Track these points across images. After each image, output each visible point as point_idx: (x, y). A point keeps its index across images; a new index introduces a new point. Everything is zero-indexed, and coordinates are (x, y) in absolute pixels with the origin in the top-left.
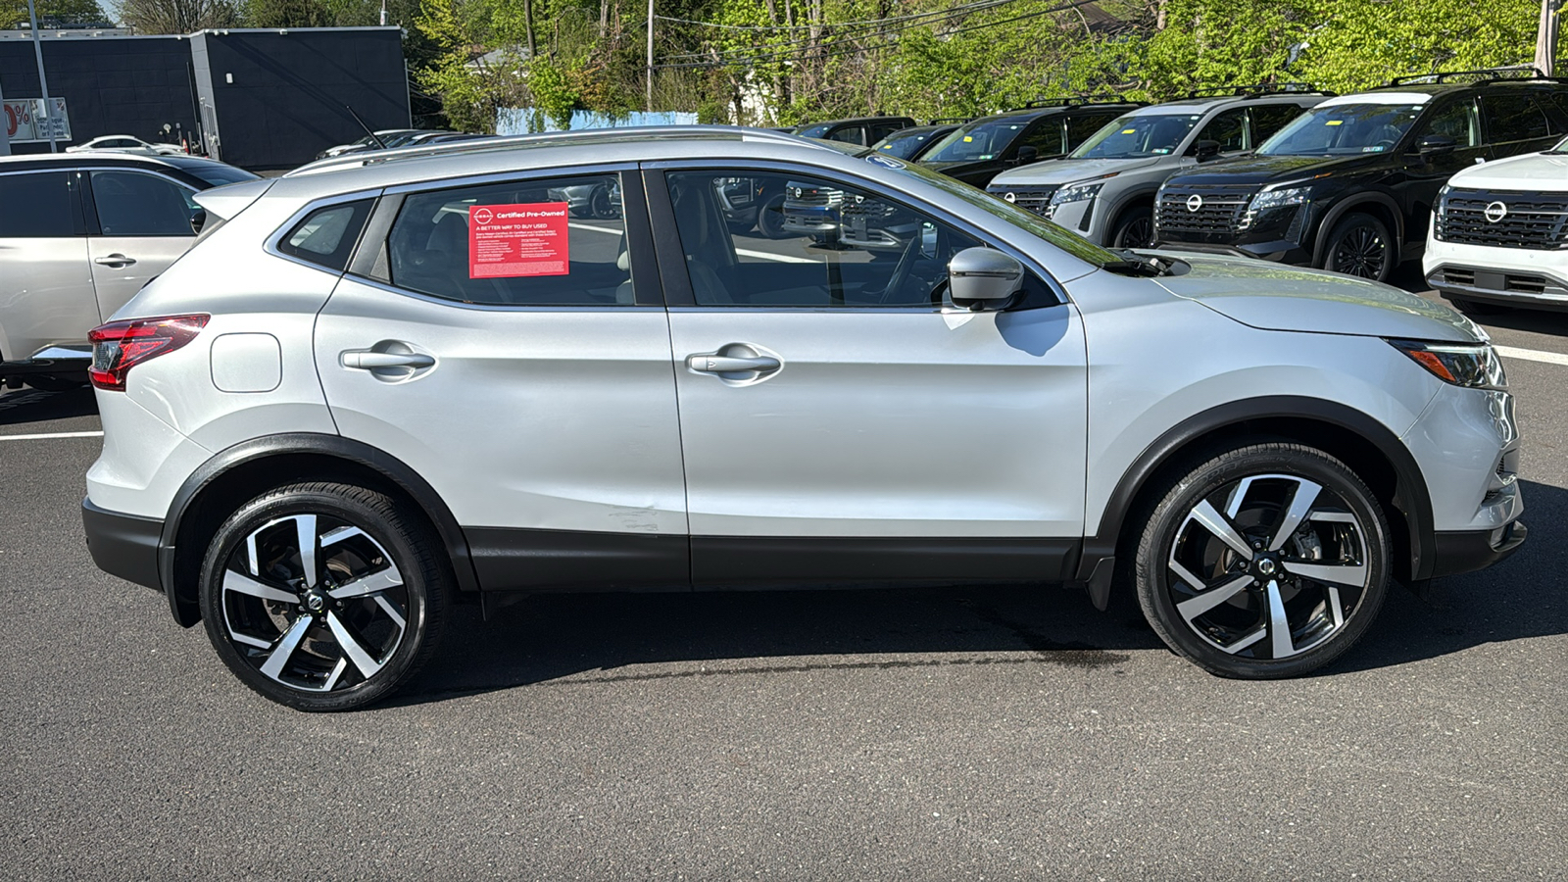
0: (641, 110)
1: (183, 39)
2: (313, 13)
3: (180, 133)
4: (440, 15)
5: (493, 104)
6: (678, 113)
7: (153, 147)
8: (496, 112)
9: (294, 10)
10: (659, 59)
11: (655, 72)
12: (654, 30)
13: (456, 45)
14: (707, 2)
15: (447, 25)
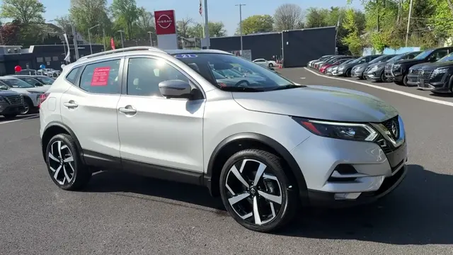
0: (403, 47)
1: (280, 33)
2: (320, 24)
4: (350, 22)
5: (363, 47)
6: (415, 47)
7: (268, 62)
8: (363, 49)
9: (315, 24)
10: (411, 31)
11: (409, 35)
12: (410, 22)
13: (353, 30)
14: (431, 12)
15: (351, 25)
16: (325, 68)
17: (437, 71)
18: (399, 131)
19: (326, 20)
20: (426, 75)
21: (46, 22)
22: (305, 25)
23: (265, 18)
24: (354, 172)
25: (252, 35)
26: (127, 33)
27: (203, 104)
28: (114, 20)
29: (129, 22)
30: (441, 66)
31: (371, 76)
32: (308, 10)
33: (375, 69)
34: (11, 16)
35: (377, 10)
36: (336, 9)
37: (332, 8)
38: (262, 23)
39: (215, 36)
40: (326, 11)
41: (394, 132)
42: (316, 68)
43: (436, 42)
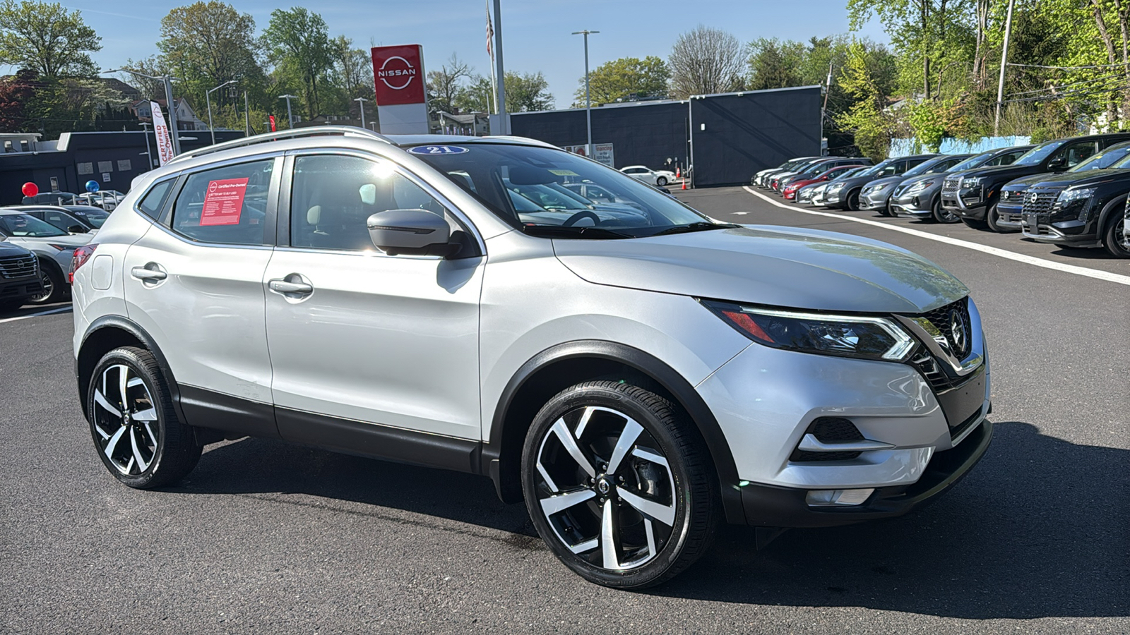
0: (989, 136)
1: (685, 103)
2: (784, 80)
3: (676, 164)
4: (857, 75)
5: (889, 136)
6: (1017, 137)
7: (655, 173)
8: (890, 141)
9: (772, 79)
10: (1008, 96)
11: (1004, 107)
12: (1006, 75)
13: (866, 95)
14: (1056, 50)
15: (860, 82)
16: (795, 187)
17: (1068, 195)
18: (969, 336)
19: (798, 72)
20: (1042, 204)
21: (101, 75)
22: (748, 83)
23: (648, 65)
24: (857, 436)
25: (616, 106)
26: (303, 101)
27: (479, 269)
28: (271, 70)
29: (310, 75)
30: (1078, 182)
31: (909, 207)
32: (756, 46)
33: (919, 189)
34: (15, 60)
35: (923, 45)
36: (825, 44)
37: (814, 41)
38: (640, 77)
39: (525, 110)
40: (800, 48)
41: (956, 338)
42: (773, 188)
43: (1070, 124)
